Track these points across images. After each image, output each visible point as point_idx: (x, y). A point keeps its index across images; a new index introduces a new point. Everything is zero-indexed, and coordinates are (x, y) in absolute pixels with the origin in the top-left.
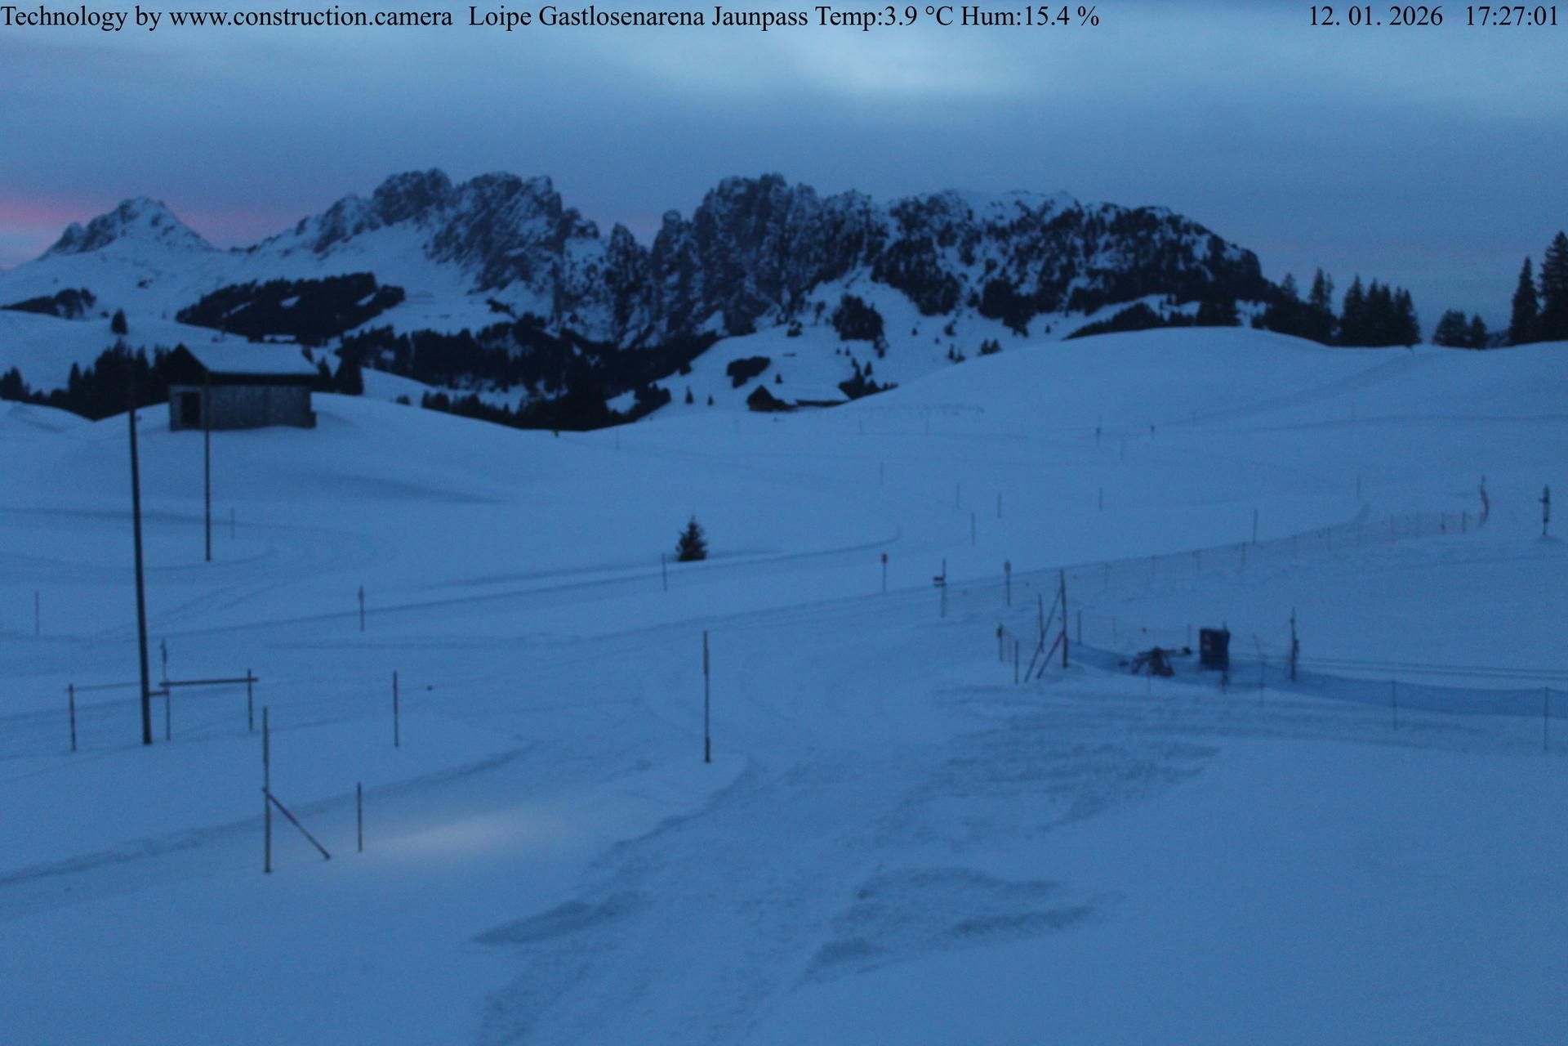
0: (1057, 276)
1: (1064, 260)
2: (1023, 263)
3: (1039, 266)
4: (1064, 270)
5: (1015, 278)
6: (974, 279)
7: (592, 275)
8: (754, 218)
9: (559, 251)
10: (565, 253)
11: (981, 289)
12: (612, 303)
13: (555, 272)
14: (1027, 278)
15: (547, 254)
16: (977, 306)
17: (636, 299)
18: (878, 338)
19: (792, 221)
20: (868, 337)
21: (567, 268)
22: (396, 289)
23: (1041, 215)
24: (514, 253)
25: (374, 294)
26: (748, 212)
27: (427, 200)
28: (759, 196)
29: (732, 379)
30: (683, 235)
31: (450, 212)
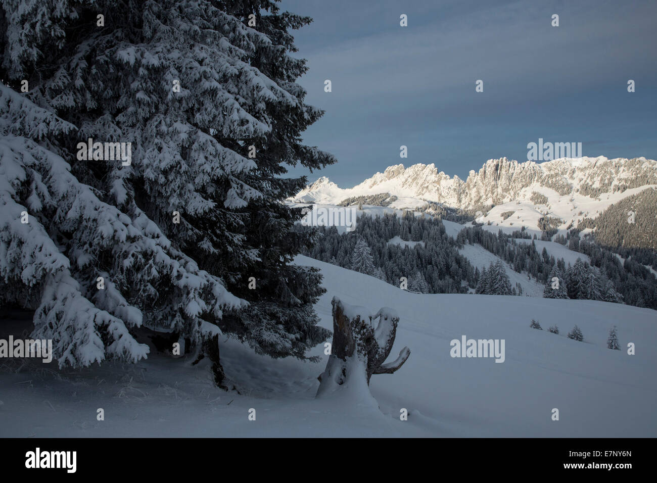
0: (606, 182)
1: (608, 177)
2: (592, 178)
3: (599, 178)
4: (609, 179)
5: (590, 183)
6: (576, 185)
7: (450, 190)
8: (499, 171)
9: (439, 184)
10: (441, 184)
11: (579, 187)
12: (456, 197)
13: (438, 190)
14: (595, 183)
15: (435, 185)
16: (579, 192)
17: (463, 196)
18: (548, 203)
19: (511, 171)
20: (544, 203)
21: (442, 188)
22: (395, 197)
23: (596, 163)
24: (426, 185)
25: (389, 198)
26: (497, 169)
27: (399, 173)
28: (500, 164)
29: (503, 218)
30: (476, 177)
31: (406, 176)
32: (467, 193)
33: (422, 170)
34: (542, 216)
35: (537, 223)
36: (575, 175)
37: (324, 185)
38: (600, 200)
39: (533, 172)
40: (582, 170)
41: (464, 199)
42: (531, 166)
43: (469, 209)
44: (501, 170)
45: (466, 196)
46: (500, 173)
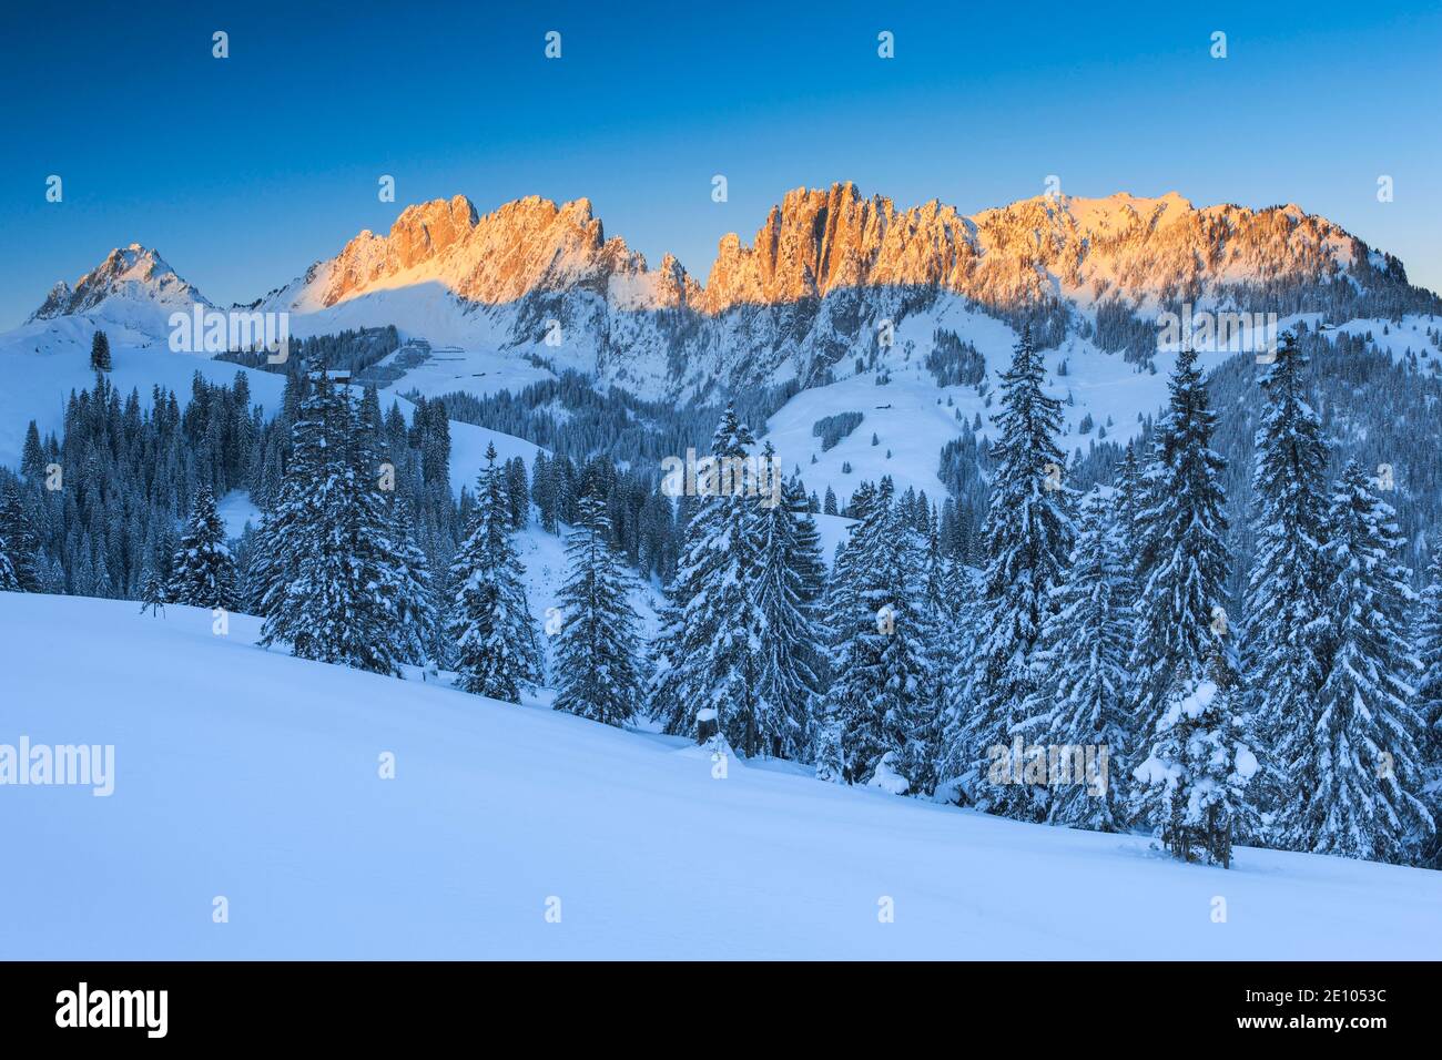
1: (1188, 277)
2: (1138, 280)
3: (1160, 283)
5: (1130, 302)
6: (1085, 306)
8: (825, 240)
9: (603, 291)
10: (609, 294)
11: (1092, 317)
12: (664, 353)
13: (598, 317)
14: (1146, 301)
15: (589, 295)
16: (1091, 339)
17: (691, 347)
18: (983, 382)
19: (869, 240)
20: (970, 382)
21: (613, 310)
22: (423, 344)
23: (1153, 222)
24: (551, 296)
25: (397, 352)
26: (817, 233)
27: (451, 237)
28: (831, 212)
29: (820, 440)
30: (743, 265)
31: (477, 250)
32: (707, 333)
33: (542, 228)
34: (955, 435)
35: (934, 461)
36: (1084, 269)
37: (133, 285)
38: (1154, 372)
39: (943, 250)
40: (1110, 246)
41: (693, 360)
42: (938, 222)
43: (708, 404)
44: (832, 237)
45: (704, 346)
46: (828, 250)
